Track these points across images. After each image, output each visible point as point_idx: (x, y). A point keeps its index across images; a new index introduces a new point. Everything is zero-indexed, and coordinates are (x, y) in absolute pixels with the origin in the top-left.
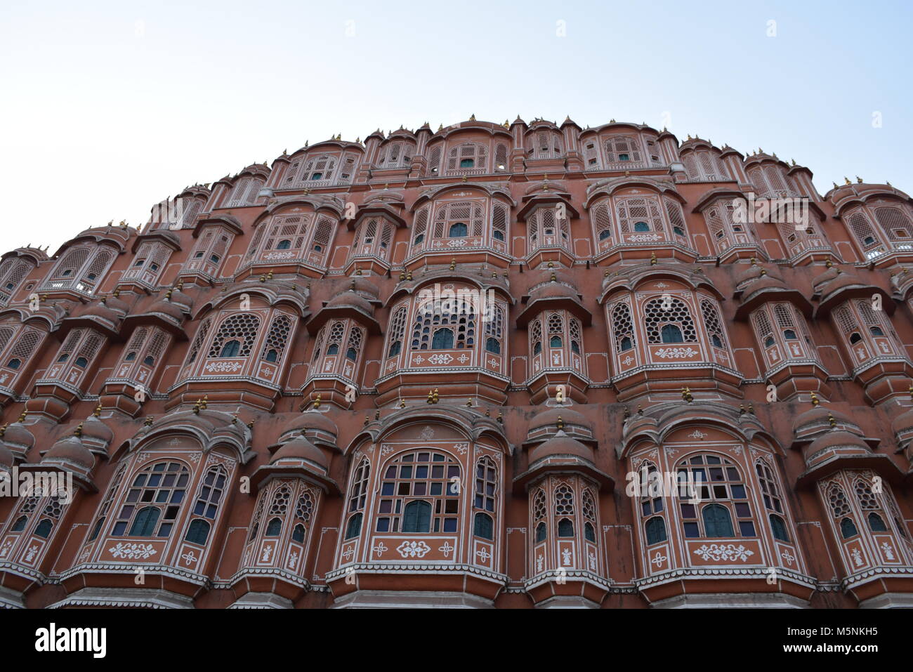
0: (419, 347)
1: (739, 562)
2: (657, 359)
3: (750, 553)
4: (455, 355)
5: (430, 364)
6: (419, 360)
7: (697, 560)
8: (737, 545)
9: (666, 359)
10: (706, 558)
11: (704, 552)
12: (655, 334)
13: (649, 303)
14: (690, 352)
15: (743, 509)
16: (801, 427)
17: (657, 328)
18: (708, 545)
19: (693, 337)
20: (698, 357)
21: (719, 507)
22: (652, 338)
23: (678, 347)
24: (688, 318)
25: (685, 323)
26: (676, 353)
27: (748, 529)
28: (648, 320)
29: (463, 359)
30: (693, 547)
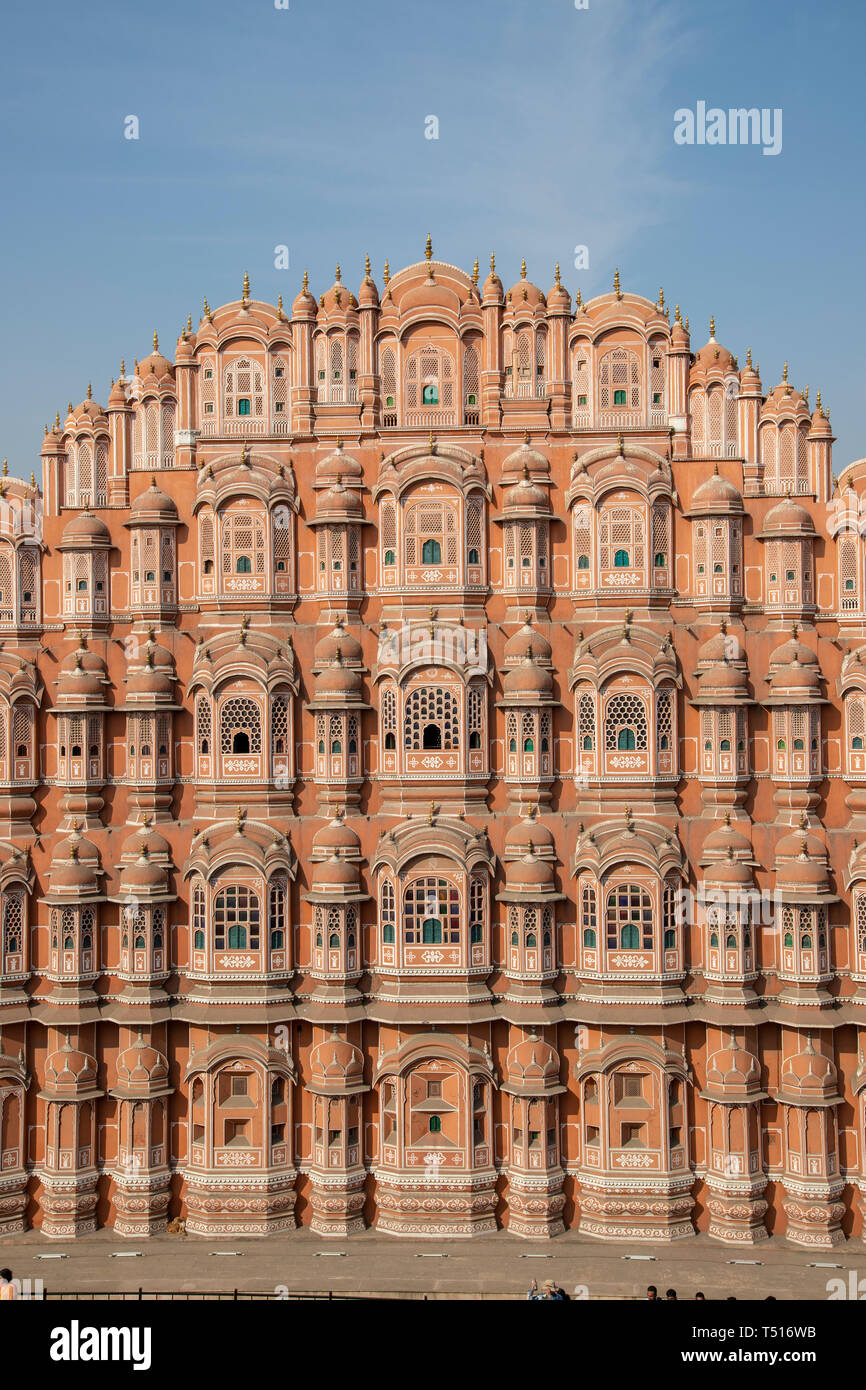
0: (412, 745)
1: (639, 968)
2: (611, 768)
3: (646, 962)
4: (445, 758)
5: (423, 768)
6: (414, 762)
7: (613, 966)
8: (639, 956)
9: (619, 769)
10: (618, 965)
11: (618, 961)
12: (613, 739)
13: (612, 700)
14: (639, 762)
15: (648, 930)
16: (707, 849)
17: (615, 733)
18: (621, 955)
19: (643, 744)
20: (644, 768)
21: (631, 925)
22: (609, 744)
23: (629, 756)
24: (643, 721)
25: (639, 727)
26: (627, 762)
27: (648, 945)
28: (609, 722)
29: (451, 762)
30: (612, 956)
